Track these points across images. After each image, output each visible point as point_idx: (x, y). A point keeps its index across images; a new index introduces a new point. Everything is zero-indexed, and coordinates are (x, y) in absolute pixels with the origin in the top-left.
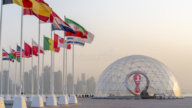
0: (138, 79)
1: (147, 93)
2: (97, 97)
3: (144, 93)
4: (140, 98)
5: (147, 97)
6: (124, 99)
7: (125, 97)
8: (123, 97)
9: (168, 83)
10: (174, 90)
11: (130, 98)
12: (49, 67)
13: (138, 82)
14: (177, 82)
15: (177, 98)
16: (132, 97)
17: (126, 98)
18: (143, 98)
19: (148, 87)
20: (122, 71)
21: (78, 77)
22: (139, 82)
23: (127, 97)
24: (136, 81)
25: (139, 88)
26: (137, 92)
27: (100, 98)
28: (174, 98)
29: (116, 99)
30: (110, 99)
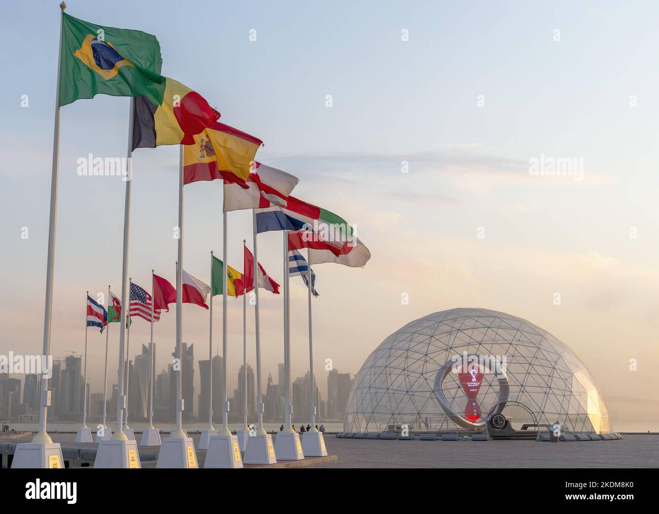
0: (474, 379)
1: (507, 422)
2: (355, 434)
3: (496, 421)
4: (488, 436)
5: (505, 432)
6: (438, 439)
7: (439, 434)
8: (435, 433)
9: (571, 392)
10: (589, 412)
11: (456, 436)
12: (188, 346)
13: (474, 388)
14: (597, 389)
15: (602, 438)
16: (461, 434)
17: (444, 436)
18: (496, 438)
19: (505, 403)
20: (426, 355)
21: (270, 374)
22: (478, 388)
23: (448, 433)
24: (469, 385)
25: (477, 407)
26: (473, 418)
27: (365, 437)
28: (592, 436)
29: (413, 439)
30: (395, 439)
